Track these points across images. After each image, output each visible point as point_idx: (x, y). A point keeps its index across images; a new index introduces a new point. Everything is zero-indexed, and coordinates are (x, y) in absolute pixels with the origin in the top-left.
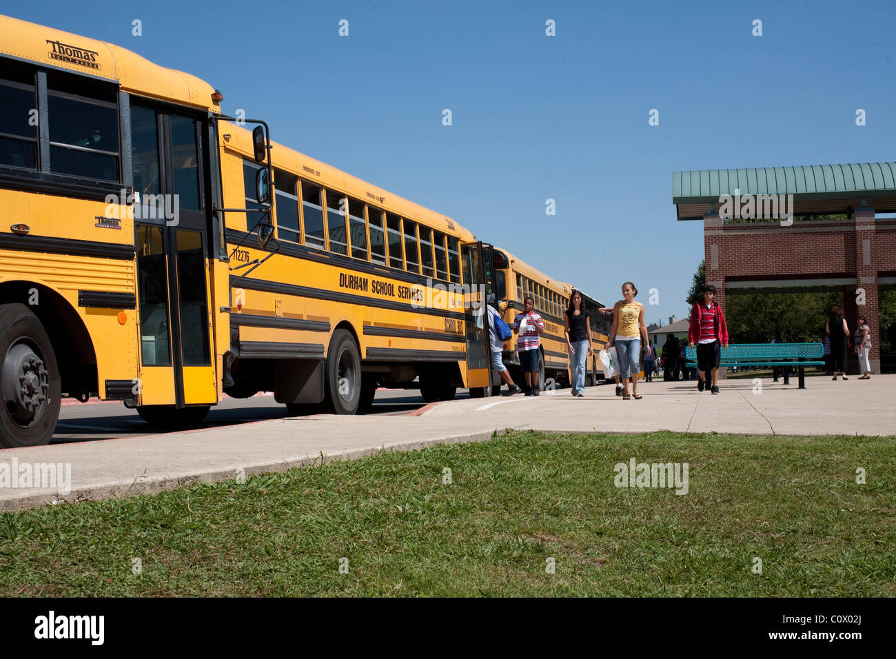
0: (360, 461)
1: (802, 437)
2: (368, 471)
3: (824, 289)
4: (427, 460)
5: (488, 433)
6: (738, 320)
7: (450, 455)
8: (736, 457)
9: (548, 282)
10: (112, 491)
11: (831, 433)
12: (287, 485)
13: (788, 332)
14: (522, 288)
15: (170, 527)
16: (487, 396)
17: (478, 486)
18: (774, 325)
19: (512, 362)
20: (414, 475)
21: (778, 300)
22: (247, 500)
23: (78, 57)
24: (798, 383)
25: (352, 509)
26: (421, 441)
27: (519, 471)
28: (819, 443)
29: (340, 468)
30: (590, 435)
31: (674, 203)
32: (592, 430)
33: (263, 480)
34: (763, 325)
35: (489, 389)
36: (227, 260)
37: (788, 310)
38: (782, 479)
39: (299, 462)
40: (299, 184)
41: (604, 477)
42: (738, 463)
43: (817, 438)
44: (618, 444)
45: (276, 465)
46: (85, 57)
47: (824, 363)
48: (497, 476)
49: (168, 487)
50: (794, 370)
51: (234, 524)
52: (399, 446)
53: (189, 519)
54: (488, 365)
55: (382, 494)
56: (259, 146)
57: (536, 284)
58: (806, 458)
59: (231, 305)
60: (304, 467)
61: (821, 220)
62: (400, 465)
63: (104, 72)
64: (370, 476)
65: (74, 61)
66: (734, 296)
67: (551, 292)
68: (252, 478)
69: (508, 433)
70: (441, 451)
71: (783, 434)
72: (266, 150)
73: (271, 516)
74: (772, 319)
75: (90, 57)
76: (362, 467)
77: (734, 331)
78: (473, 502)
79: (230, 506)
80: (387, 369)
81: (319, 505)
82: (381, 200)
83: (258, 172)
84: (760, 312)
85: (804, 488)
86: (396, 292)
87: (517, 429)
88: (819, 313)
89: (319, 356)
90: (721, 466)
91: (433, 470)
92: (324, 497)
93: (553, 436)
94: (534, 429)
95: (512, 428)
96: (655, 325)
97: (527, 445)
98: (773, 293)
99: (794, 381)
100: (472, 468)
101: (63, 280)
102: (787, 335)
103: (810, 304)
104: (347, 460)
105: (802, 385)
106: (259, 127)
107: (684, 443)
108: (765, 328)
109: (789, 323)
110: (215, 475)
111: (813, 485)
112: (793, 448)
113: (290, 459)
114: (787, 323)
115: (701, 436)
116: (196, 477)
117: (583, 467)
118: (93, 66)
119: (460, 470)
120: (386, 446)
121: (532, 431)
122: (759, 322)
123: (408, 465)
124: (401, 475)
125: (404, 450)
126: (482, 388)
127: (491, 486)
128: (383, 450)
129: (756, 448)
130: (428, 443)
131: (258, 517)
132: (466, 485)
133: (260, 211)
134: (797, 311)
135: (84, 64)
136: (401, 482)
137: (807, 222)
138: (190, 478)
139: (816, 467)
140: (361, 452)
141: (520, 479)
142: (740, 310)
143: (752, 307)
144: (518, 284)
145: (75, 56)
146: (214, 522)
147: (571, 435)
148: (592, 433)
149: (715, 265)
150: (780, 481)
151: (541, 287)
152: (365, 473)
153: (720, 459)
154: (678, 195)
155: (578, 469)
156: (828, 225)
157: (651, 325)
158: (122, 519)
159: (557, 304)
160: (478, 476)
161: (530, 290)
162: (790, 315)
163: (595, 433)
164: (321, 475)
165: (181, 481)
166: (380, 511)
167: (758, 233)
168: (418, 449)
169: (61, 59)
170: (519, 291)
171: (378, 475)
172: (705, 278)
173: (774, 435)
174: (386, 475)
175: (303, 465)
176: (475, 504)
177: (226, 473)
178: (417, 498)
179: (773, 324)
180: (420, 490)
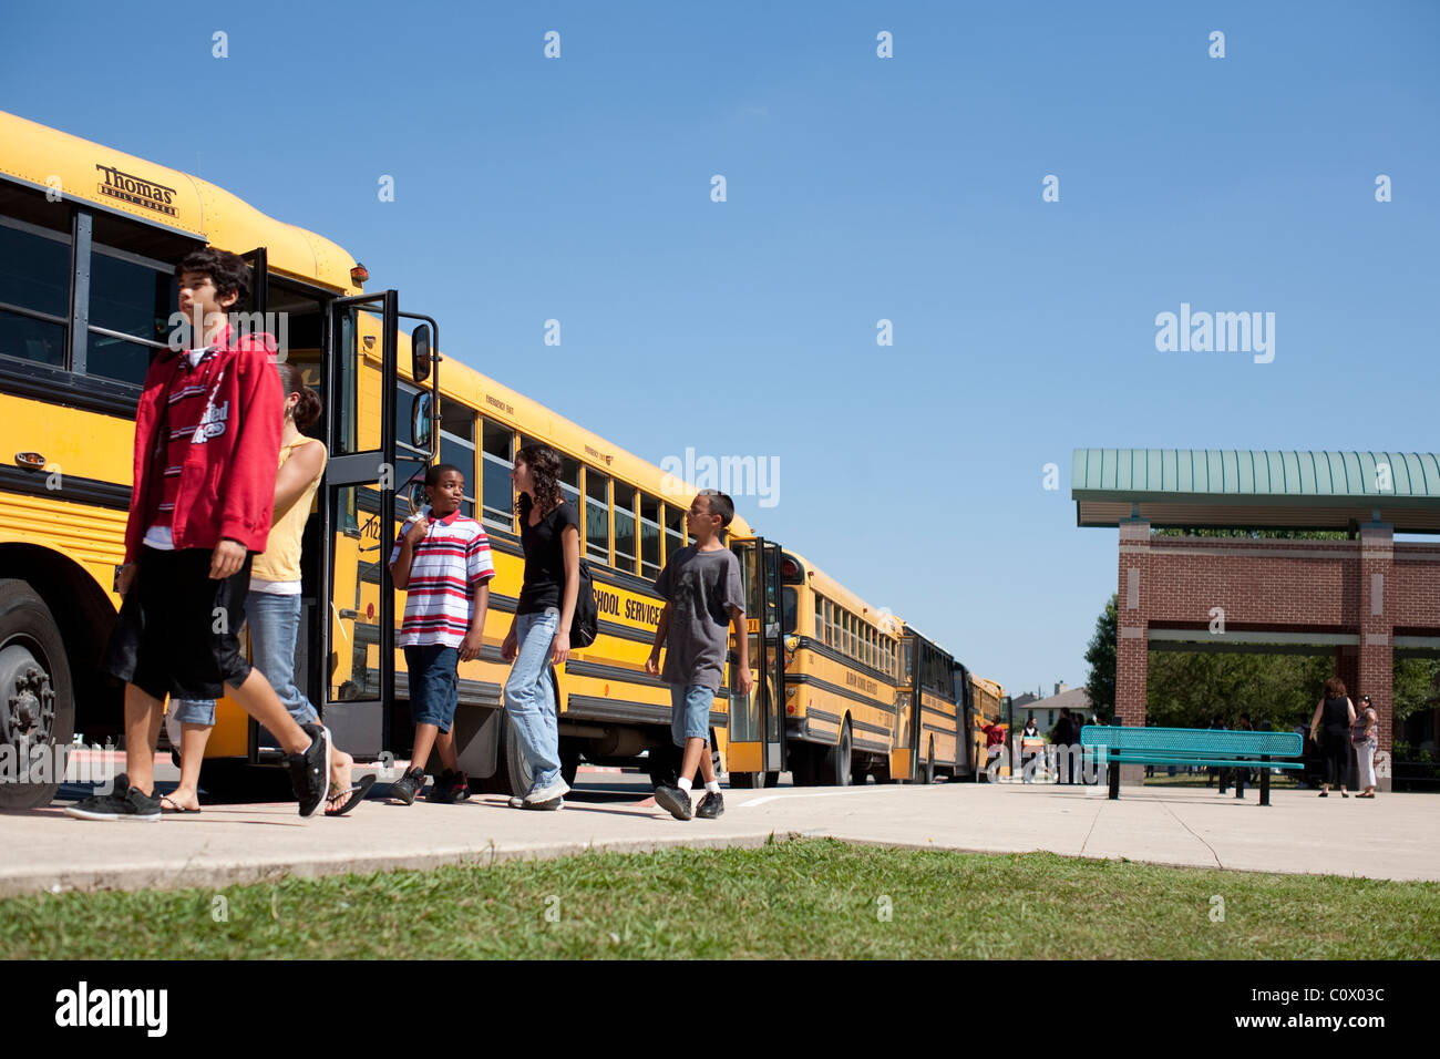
0: (554, 862)
1: (1267, 875)
2: (565, 878)
3: (1306, 650)
4: (662, 868)
5: (759, 838)
6: (1166, 693)
7: (699, 864)
8: (1159, 898)
9: (865, 611)
10: (152, 877)
11: (1312, 872)
12: (434, 890)
13: (1246, 716)
14: (823, 617)
15: (242, 939)
16: (757, 787)
17: (743, 912)
18: (1223, 704)
19: (800, 735)
20: (640, 890)
21: (1232, 664)
22: (369, 908)
23: (144, 194)
24: (1259, 798)
25: (538, 934)
26: (653, 840)
27: (810, 896)
28: (1293, 885)
29: (520, 871)
30: (923, 852)
31: (1073, 499)
32: (928, 844)
33: (396, 879)
34: (1206, 704)
35: (761, 777)
36: (356, 535)
37: (1247, 681)
38: (1233, 935)
39: (455, 856)
40: (479, 424)
41: (945, 913)
42: (1161, 907)
43: (1289, 878)
44: (968, 868)
45: (418, 859)
46: (155, 195)
47: (1302, 766)
48: (774, 900)
49: (242, 878)
50: (1252, 776)
51: (348, 942)
52: (617, 845)
53: (273, 930)
54: (761, 737)
55: (588, 913)
56: (419, 359)
57: (846, 613)
58: (1272, 906)
59: (357, 608)
60: (464, 865)
61: (1306, 539)
62: (617, 873)
63: (184, 222)
64: (569, 886)
65: (137, 201)
66: (1160, 653)
67: (869, 627)
68: (378, 874)
69: (792, 839)
70: (685, 856)
71: (1235, 867)
72: (432, 363)
73: (406, 935)
74: (1220, 693)
75: (163, 196)
76: (557, 871)
77: (1158, 710)
78: (734, 937)
79: (340, 915)
80: (599, 733)
81: (486, 923)
82: (608, 459)
83: (417, 398)
84: (1203, 681)
85: (1267, 951)
86: (622, 608)
87: (807, 834)
88: (1296, 689)
89: (493, 702)
90: (1134, 910)
91: (671, 883)
92: (495, 913)
93: (864, 849)
94: (833, 836)
95: (799, 832)
96: (1031, 695)
97: (823, 858)
98: (1225, 652)
99: (1253, 795)
100: (734, 885)
101: (93, 547)
102: (1243, 721)
103: (1282, 674)
104: (533, 860)
105: (1264, 801)
106: (423, 326)
107: (1076, 872)
108: (1209, 707)
109: (1249, 700)
110: (320, 866)
111: (1283, 947)
112: (1251, 889)
113: (441, 851)
114: (1245, 702)
115: (1103, 864)
116: (288, 866)
117: (913, 896)
118: (167, 210)
119: (713, 888)
120: (597, 843)
121: (830, 839)
122: (1200, 697)
123: (629, 874)
124: (618, 889)
125: (625, 852)
126: (751, 773)
127: (763, 914)
128: (591, 850)
129: (1192, 886)
130: (664, 843)
131: (386, 934)
132: (724, 910)
133: (416, 459)
134: (1261, 684)
135: (153, 207)
136: (618, 898)
137: (1283, 541)
138: (278, 867)
139: (1288, 920)
140: (555, 849)
141: (811, 908)
142: (1170, 677)
143: (1190, 673)
144: (818, 611)
145: (139, 193)
146: (315, 936)
147: (893, 850)
148: (928, 848)
149: (1133, 602)
150: (1230, 937)
151: (854, 618)
152: (562, 879)
153: (1133, 899)
154: (1081, 486)
155: (904, 899)
156: (1318, 548)
157: (1025, 695)
158: (165, 922)
159: (878, 647)
160: (743, 899)
161: (837, 622)
162: (1251, 688)
163: (932, 848)
164: (490, 877)
165: (264, 871)
166: (583, 939)
167: (1206, 554)
168: (649, 851)
169: (117, 196)
170: (818, 622)
171: (583, 885)
172: (1116, 622)
173: (1221, 869)
174: (594, 886)
175: (461, 862)
176: (736, 940)
177: (336, 864)
178: (643, 924)
179: (1222, 702)
180: (648, 912)
